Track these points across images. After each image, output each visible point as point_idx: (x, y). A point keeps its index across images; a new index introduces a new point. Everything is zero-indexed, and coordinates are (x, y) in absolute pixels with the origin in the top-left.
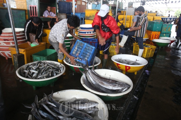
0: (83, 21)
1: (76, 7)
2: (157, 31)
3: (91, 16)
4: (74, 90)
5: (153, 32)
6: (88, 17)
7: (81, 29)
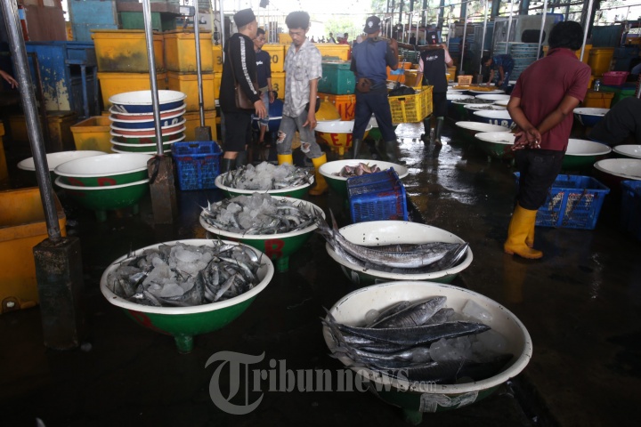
0: (81, 79)
1: (24, 17)
2: (348, 94)
3: (126, 54)
4: (365, 289)
5: (338, 98)
6: (110, 60)
7: (129, 112)
